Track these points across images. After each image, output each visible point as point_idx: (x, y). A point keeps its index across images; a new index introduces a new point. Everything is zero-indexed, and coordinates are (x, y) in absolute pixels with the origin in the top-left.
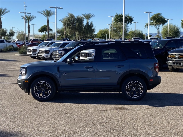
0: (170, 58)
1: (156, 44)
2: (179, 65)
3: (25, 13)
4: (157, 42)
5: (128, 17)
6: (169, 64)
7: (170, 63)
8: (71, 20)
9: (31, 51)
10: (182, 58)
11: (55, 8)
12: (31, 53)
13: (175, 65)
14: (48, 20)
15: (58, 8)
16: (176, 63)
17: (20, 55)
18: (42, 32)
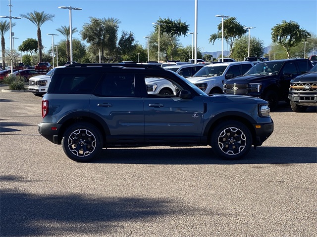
0: (296, 89)
1: (265, 68)
2: (310, 100)
3: (11, 18)
4: (267, 66)
5: (179, 23)
6: (294, 100)
7: (295, 97)
8: (96, 30)
9: (36, 83)
10: (315, 89)
11: (69, 8)
12: (36, 87)
13: (305, 100)
14: (39, 29)
15: (75, 9)
16: (306, 97)
17: (12, 91)
18: (26, 52)
